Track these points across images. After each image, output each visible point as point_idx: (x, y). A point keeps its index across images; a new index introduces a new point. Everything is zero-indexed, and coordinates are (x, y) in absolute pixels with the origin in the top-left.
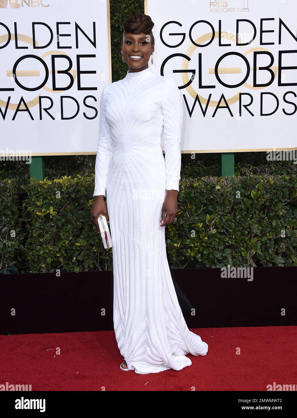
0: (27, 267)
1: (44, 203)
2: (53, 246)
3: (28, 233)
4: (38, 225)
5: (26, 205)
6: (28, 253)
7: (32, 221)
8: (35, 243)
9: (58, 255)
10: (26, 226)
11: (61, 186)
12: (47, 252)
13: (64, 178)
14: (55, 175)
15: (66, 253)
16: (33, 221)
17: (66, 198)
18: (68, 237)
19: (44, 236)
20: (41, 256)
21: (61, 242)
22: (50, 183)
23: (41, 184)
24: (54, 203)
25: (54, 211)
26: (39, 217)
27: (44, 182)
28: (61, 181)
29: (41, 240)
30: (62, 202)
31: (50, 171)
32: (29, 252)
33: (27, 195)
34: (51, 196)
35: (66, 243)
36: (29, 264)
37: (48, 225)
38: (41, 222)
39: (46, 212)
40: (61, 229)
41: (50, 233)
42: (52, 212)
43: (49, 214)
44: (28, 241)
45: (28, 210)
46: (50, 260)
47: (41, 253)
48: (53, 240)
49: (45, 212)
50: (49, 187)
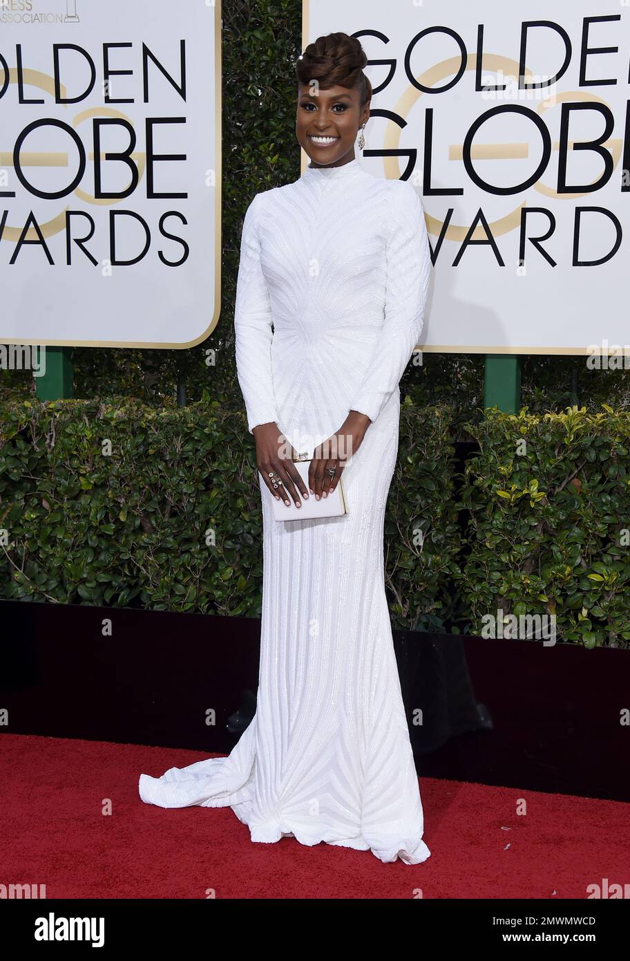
0: (465, 619)
1: (518, 469)
2: (534, 577)
3: (474, 538)
4: (498, 523)
5: (473, 472)
6: (470, 588)
7: (483, 510)
8: (490, 564)
9: (544, 599)
10: (470, 522)
11: (561, 430)
12: (518, 588)
13: (570, 412)
14: (544, 402)
15: (564, 596)
16: (488, 512)
17: (571, 461)
18: (571, 558)
19: (511, 549)
20: (501, 596)
21: (552, 568)
22: (536, 422)
23: (513, 424)
24: (540, 470)
25: (539, 491)
26: (503, 502)
27: (520, 417)
28: (562, 417)
29: (505, 559)
30: (561, 469)
31: (534, 393)
32: (474, 586)
33: (475, 447)
34: (535, 453)
35: (567, 572)
36: (472, 612)
37: (522, 524)
38: (506, 514)
39: (521, 491)
40: (555, 536)
41: (527, 543)
42: (535, 494)
43: (527, 497)
44: (472, 558)
45: (477, 483)
46: (522, 609)
47: (503, 589)
48: (533, 561)
49: (518, 491)
50: (531, 431)
